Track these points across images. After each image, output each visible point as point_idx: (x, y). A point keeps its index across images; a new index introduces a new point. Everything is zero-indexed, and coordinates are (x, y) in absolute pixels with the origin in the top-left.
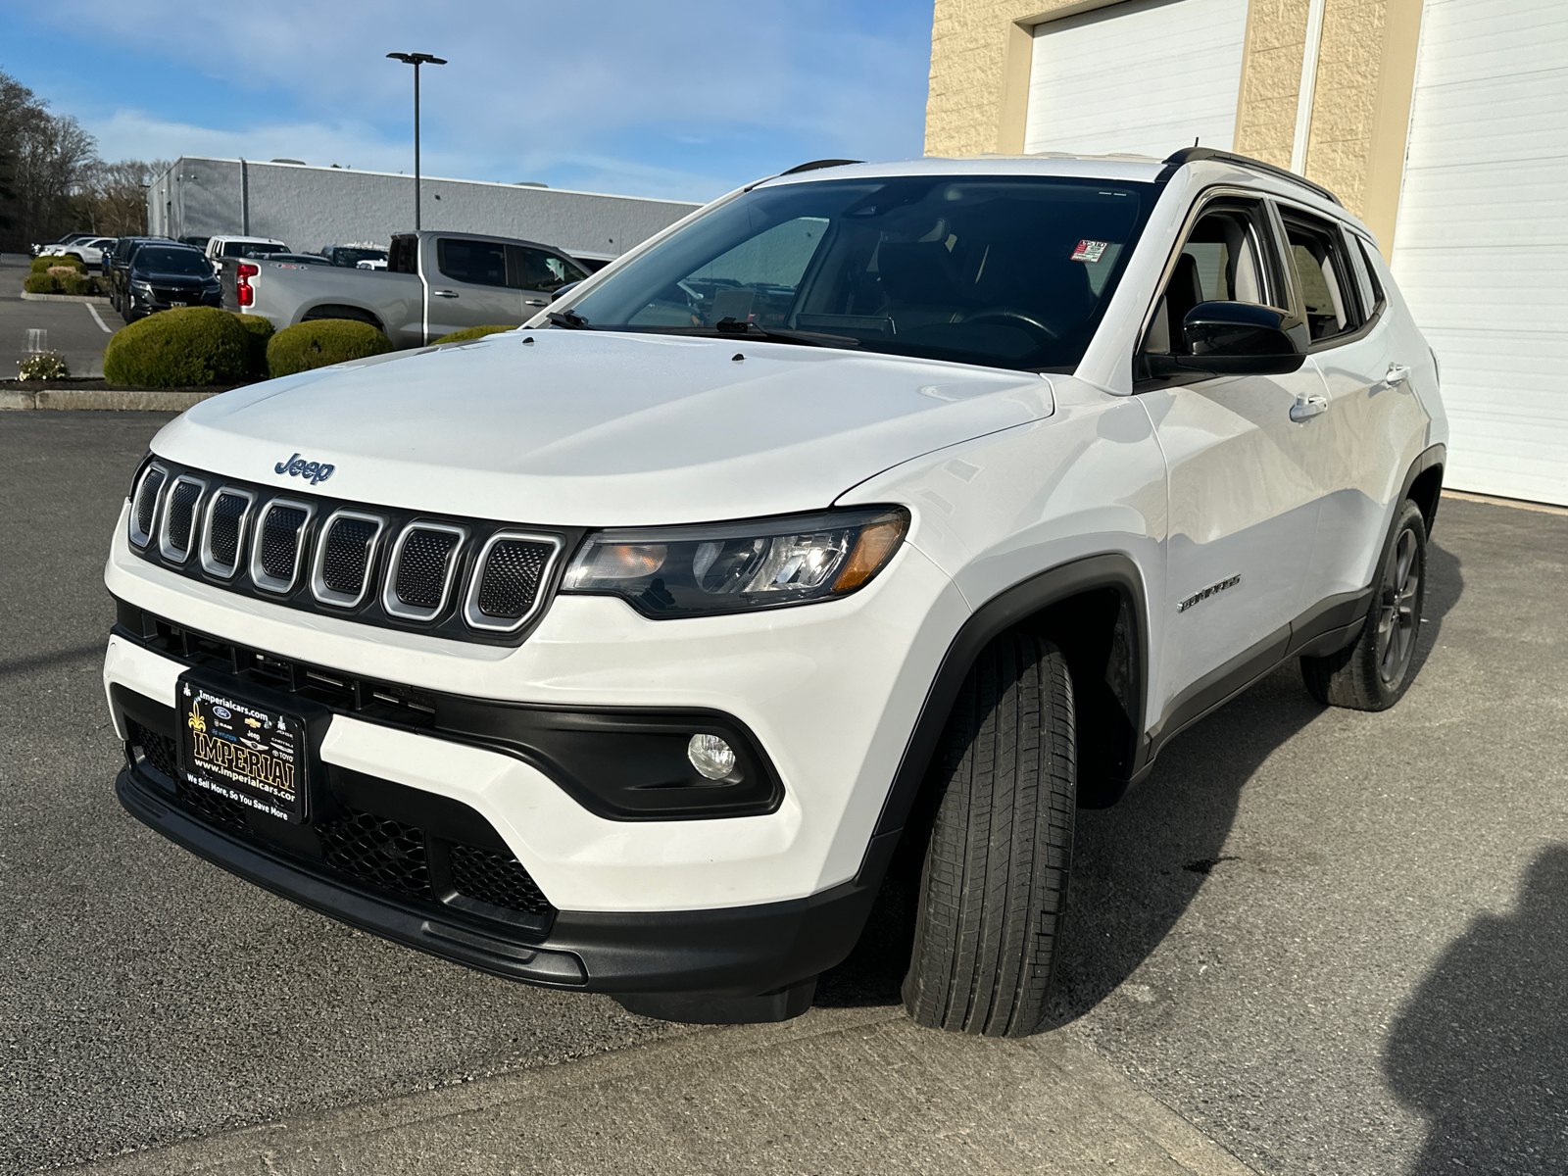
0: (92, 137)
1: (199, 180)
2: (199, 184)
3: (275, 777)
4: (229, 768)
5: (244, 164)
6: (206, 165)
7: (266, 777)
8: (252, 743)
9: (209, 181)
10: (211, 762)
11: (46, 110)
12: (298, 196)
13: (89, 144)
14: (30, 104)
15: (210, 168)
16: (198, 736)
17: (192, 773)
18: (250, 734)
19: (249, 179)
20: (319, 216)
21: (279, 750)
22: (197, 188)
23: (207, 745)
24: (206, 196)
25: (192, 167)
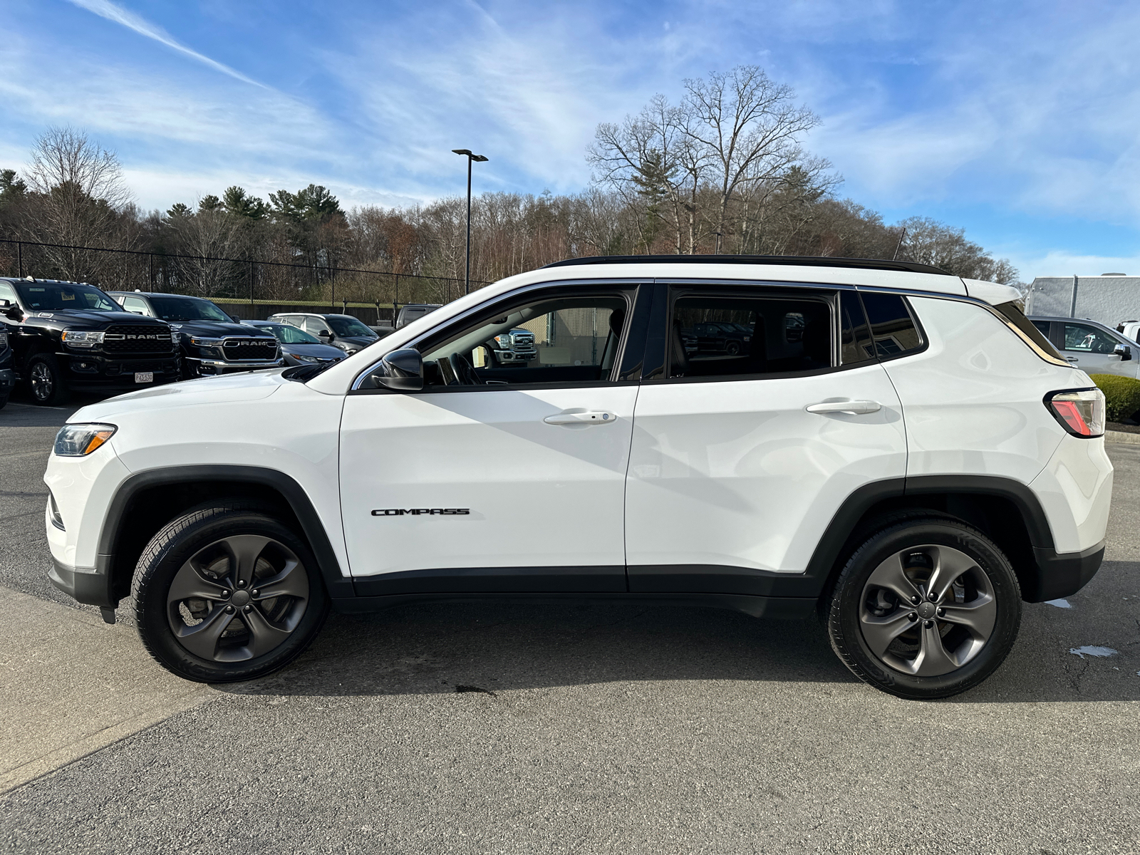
0: (1016, 270)
1: (1045, 290)
2: (1044, 293)
5: (1076, 279)
6: (1051, 281)
9: (1051, 291)
11: (990, 258)
12: (1112, 295)
13: (1014, 274)
14: (980, 255)
15: (1053, 282)
19: (1078, 287)
20: (1125, 307)
22: (1043, 295)
24: (1049, 299)
25: (1041, 283)
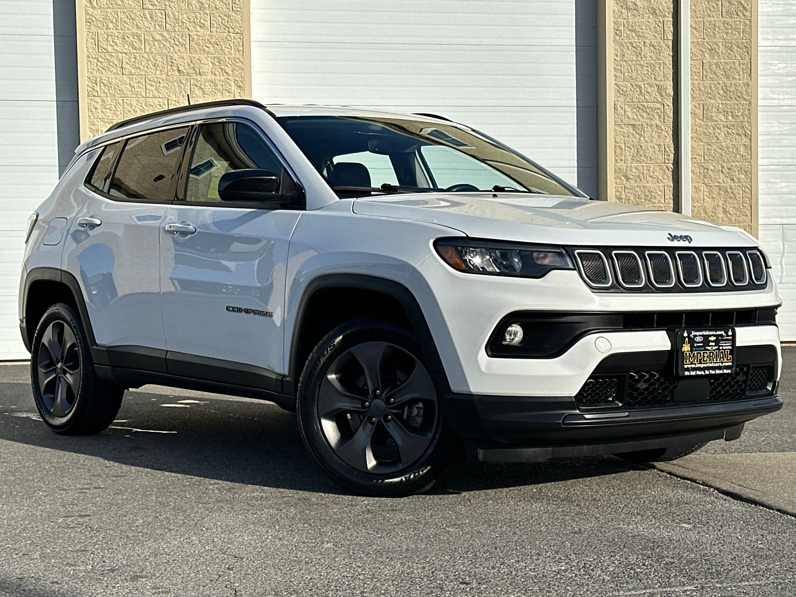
3: (721, 358)
4: (700, 363)
7: (716, 360)
8: (712, 347)
10: (692, 363)
16: (686, 354)
17: (686, 371)
18: (711, 344)
21: (722, 346)
23: (690, 356)
